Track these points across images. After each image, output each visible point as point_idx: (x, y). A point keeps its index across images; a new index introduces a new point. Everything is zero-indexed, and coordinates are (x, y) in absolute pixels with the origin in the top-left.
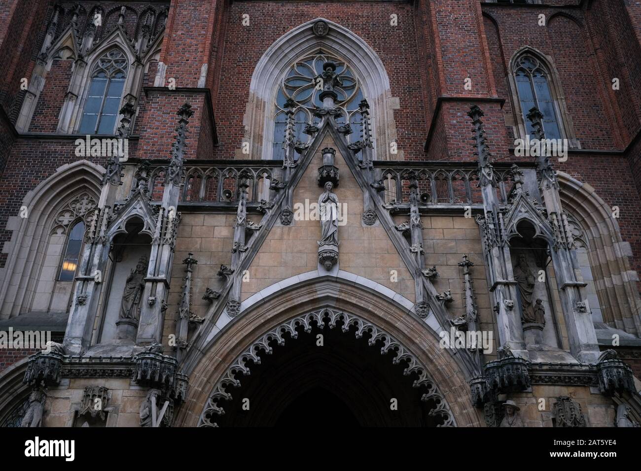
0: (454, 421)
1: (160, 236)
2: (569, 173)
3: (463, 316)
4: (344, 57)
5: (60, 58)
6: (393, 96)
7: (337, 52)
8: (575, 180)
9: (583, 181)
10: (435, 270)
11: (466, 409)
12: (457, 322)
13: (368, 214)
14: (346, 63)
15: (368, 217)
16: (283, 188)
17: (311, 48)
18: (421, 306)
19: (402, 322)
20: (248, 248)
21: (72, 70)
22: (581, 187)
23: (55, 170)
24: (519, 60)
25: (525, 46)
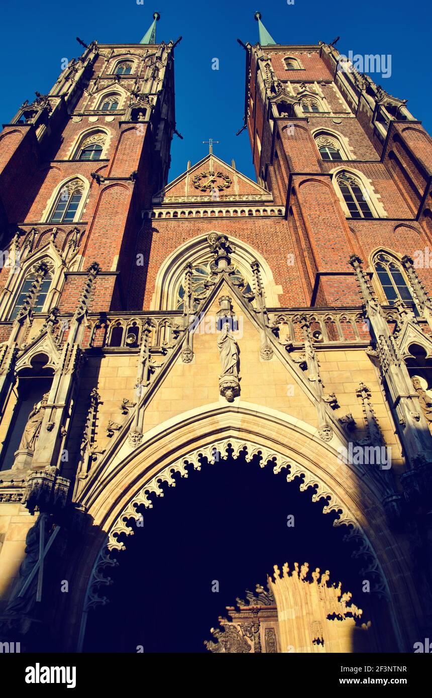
0: (370, 545)
1: (63, 367)
3: (367, 437)
4: (234, 259)
6: (277, 284)
10: (334, 396)
11: (382, 531)
12: (363, 443)
13: (265, 349)
14: (236, 264)
15: (265, 353)
16: (184, 331)
18: (325, 429)
19: (307, 447)
20: (150, 383)
24: (376, 256)
25: (379, 247)
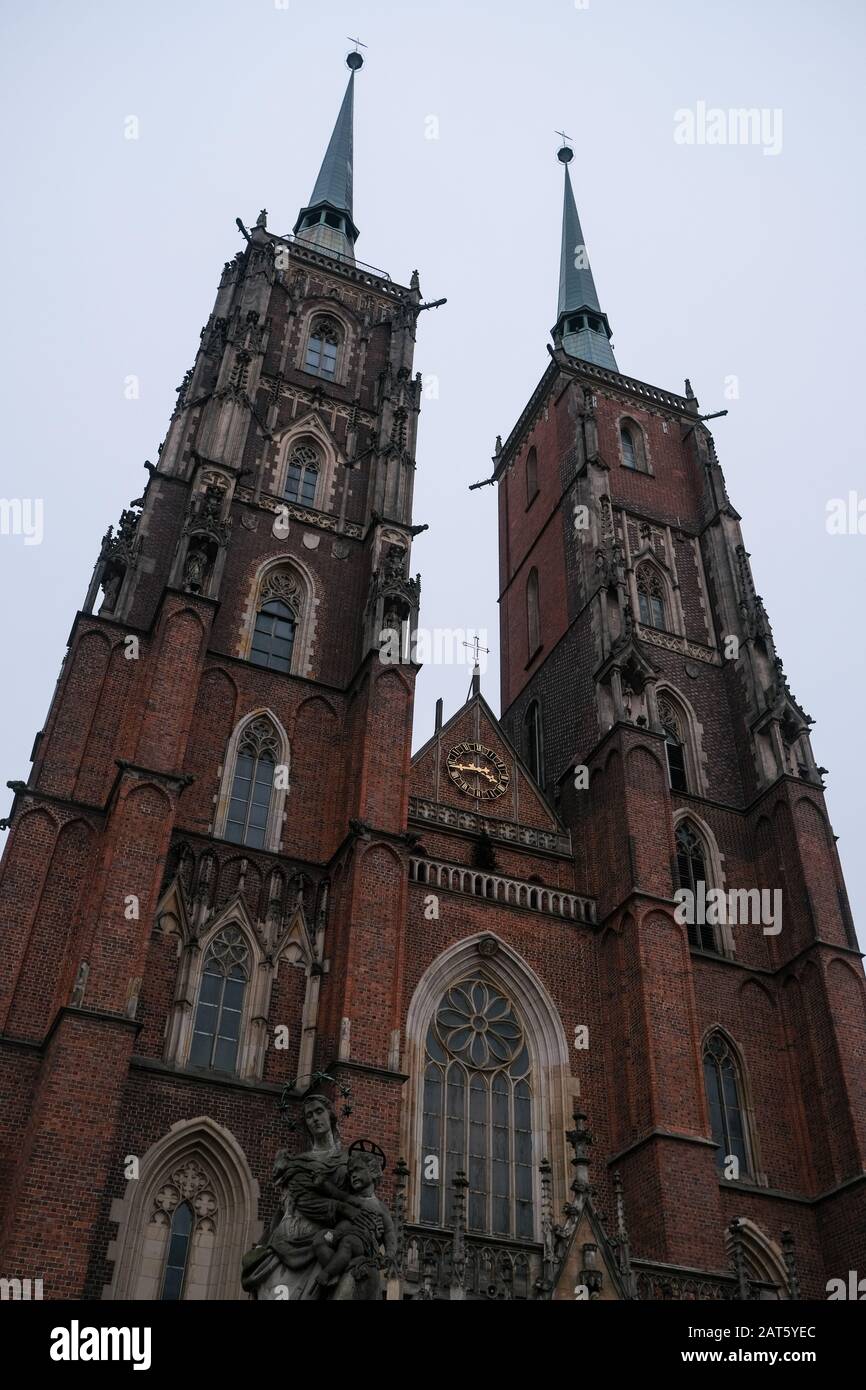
2: (757, 1224)
4: (510, 991)
5: (161, 929)
6: (573, 1075)
7: (501, 981)
8: (762, 1235)
9: (770, 1237)
14: (511, 1001)
17: (470, 968)
21: (179, 955)
22: (768, 1246)
23: (169, 1127)
25: (716, 1024)
